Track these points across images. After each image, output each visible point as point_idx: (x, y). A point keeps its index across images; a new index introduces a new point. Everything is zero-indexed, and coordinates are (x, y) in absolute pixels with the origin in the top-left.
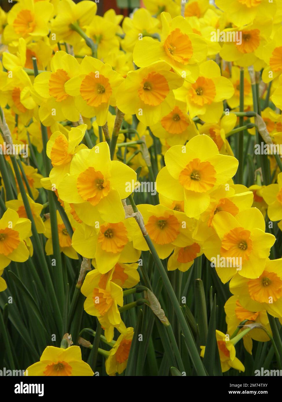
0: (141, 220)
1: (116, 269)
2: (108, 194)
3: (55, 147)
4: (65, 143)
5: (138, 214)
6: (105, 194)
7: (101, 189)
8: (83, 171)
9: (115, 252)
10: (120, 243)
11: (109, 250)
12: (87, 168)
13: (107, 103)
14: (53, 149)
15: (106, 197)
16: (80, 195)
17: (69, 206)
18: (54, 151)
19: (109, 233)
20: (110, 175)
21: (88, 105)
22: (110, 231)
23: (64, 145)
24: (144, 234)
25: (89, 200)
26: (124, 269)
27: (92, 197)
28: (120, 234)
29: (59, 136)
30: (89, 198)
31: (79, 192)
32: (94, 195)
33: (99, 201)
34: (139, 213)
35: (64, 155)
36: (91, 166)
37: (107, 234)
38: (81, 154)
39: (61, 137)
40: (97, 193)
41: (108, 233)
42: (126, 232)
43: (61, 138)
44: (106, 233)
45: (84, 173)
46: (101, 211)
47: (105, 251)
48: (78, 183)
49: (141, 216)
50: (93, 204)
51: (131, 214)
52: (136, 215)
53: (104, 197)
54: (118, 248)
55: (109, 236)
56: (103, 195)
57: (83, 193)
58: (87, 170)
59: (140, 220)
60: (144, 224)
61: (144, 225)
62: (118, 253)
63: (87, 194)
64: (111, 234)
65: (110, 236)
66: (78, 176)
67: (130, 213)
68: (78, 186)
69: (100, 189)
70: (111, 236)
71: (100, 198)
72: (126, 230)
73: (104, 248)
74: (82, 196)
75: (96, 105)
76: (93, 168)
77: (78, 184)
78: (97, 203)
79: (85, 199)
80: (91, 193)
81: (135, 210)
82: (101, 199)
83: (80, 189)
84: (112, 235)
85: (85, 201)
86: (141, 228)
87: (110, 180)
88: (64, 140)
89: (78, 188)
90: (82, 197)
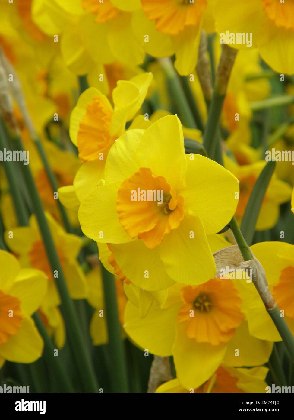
0: (260, 276)
1: (217, 379)
2: (178, 224)
3: (87, 122)
4: (105, 115)
5: (254, 263)
6: (173, 223)
7: (166, 212)
8: (129, 176)
9: (215, 342)
10: (226, 324)
11: (202, 338)
12: (137, 170)
13: (197, 27)
14: (81, 126)
15: (174, 230)
16: (123, 227)
17: (107, 249)
18: (84, 130)
19: (204, 301)
20: (184, 184)
21: (158, 30)
22: (205, 298)
23: (103, 119)
24: (267, 306)
25: (142, 236)
26: (236, 380)
27: (147, 230)
28: (225, 304)
29: (94, 99)
30: (142, 232)
31: (120, 219)
32: (151, 227)
33: (162, 238)
34: (256, 262)
35: (103, 140)
36: (146, 165)
37: (198, 305)
38: (126, 140)
39: (97, 101)
40: (158, 223)
41: (201, 301)
42: (238, 299)
43: (98, 103)
44: (196, 301)
45: (130, 181)
46: (167, 260)
47: (194, 340)
48: (118, 201)
49: (259, 267)
50: (150, 244)
51: (238, 264)
52: (248, 265)
53: (171, 231)
54: (223, 333)
55: (202, 308)
56: (169, 227)
57: (128, 222)
58: (137, 174)
59: (257, 277)
60: (267, 285)
61: (267, 287)
62: (222, 345)
63: (137, 225)
64: (206, 304)
65: (205, 309)
66: (119, 186)
67: (236, 262)
68: (119, 208)
69: (165, 214)
70: (208, 308)
71: (164, 231)
72: (239, 295)
73: (192, 335)
74: (126, 228)
75: (174, 29)
76: (149, 170)
77: (118, 203)
78: (159, 243)
79: (134, 233)
80: (146, 222)
81: (246, 256)
82: (166, 234)
83: (123, 214)
84: (210, 306)
85: (133, 238)
86: (261, 294)
87: (184, 195)
88: (102, 108)
89: (119, 212)
90: (126, 231)
